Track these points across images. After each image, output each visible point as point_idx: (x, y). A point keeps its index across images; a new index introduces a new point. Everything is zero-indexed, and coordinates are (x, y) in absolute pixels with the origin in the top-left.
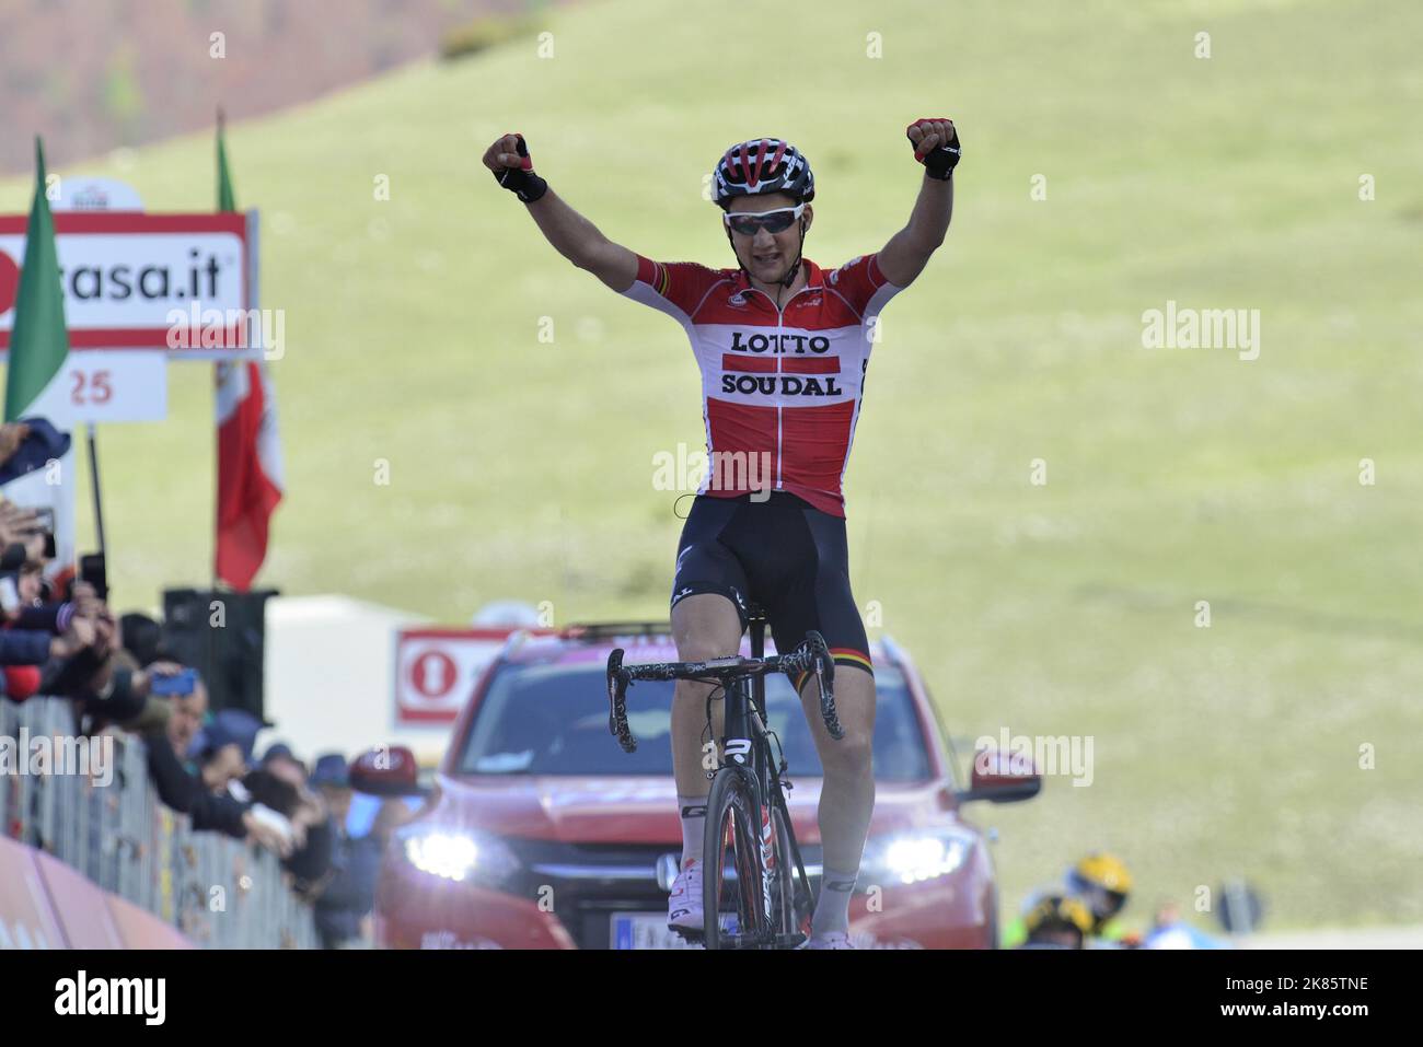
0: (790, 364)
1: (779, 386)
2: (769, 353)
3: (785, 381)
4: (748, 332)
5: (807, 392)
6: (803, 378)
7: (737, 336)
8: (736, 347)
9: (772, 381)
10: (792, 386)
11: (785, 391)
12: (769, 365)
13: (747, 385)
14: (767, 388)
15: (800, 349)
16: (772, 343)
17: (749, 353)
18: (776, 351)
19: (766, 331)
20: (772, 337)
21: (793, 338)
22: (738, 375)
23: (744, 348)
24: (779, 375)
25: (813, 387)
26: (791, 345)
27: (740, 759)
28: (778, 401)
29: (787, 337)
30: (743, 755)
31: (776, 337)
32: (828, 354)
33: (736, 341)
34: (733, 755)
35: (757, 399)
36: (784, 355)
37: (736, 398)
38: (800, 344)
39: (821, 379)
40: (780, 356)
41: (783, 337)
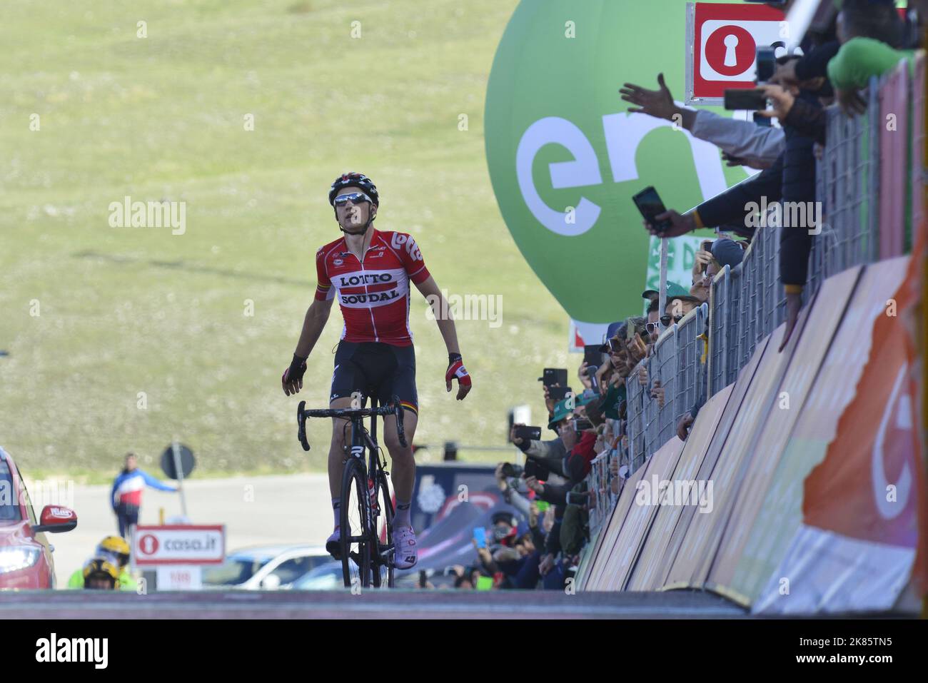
0: (371, 288)
1: (368, 299)
2: (360, 285)
3: (371, 296)
4: (347, 276)
5: (382, 299)
6: (379, 294)
7: (343, 279)
8: (343, 284)
9: (364, 297)
10: (374, 298)
11: (371, 300)
12: (361, 290)
13: (353, 300)
14: (362, 300)
15: (375, 281)
16: (361, 280)
17: (351, 286)
18: (364, 283)
19: (357, 274)
20: (360, 277)
21: (371, 276)
22: (348, 296)
23: (347, 284)
24: (367, 294)
25: (385, 297)
26: (371, 280)
27: (358, 456)
28: (369, 305)
29: (368, 276)
30: (360, 454)
31: (362, 276)
32: (391, 281)
33: (343, 282)
34: (355, 454)
35: (359, 305)
36: (368, 284)
37: (349, 305)
38: (374, 278)
39: (388, 293)
40: (366, 285)
41: (366, 276)
